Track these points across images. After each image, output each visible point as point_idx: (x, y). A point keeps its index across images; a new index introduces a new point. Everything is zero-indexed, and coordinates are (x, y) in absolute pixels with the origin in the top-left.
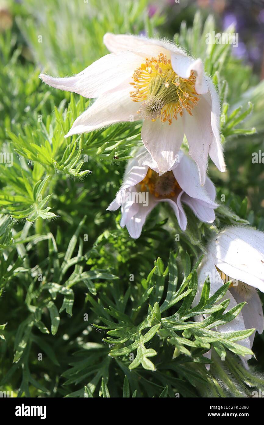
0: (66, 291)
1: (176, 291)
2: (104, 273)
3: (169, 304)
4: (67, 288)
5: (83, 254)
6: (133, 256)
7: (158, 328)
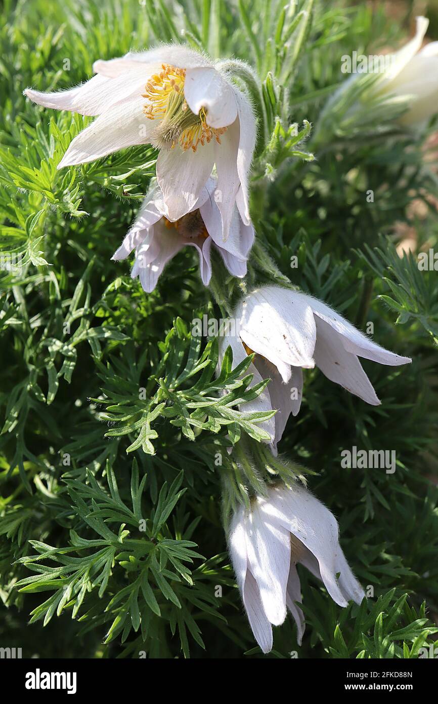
0: (68, 351)
1: (199, 359)
2: (114, 331)
3: (188, 374)
4: (71, 347)
5: (91, 306)
6: (158, 308)
7: (163, 407)
